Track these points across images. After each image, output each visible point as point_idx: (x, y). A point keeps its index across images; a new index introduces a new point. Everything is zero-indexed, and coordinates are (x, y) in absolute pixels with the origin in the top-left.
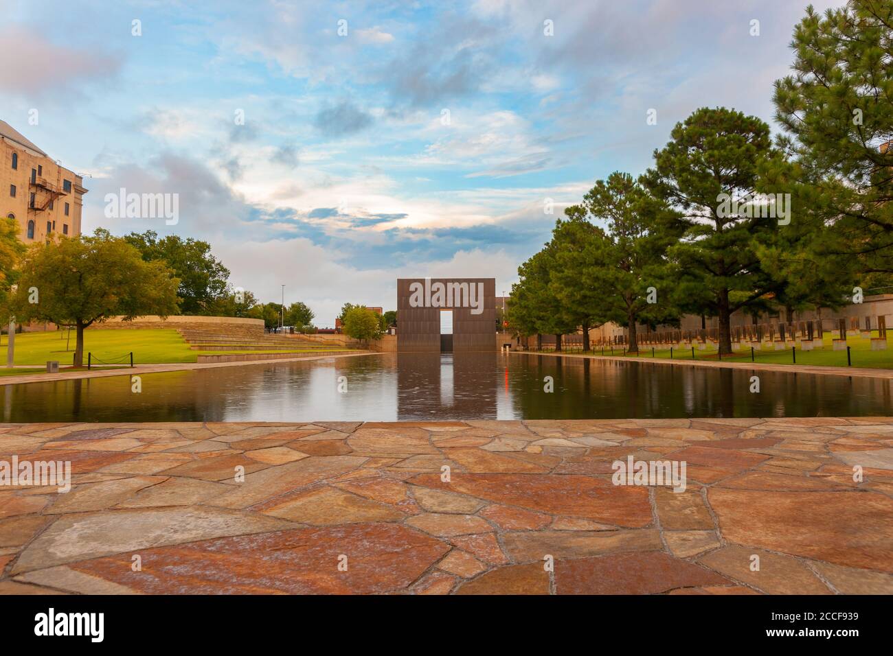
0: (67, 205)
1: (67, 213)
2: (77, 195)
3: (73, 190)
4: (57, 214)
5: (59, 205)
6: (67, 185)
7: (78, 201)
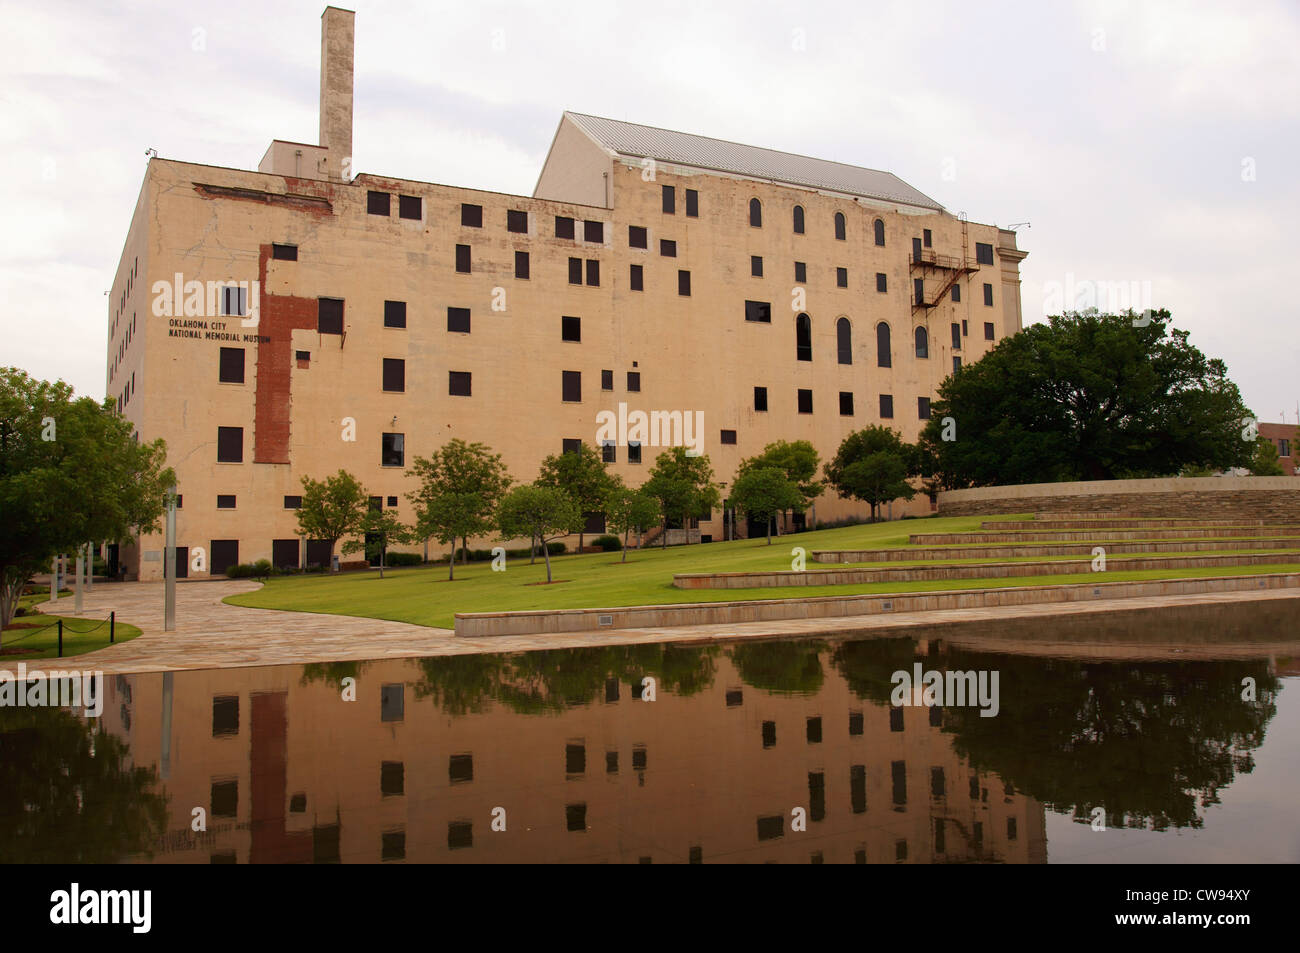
0: (988, 289)
1: (989, 301)
2: (1009, 266)
3: (996, 259)
4: (970, 307)
5: (971, 290)
6: (985, 254)
7: (1011, 276)
